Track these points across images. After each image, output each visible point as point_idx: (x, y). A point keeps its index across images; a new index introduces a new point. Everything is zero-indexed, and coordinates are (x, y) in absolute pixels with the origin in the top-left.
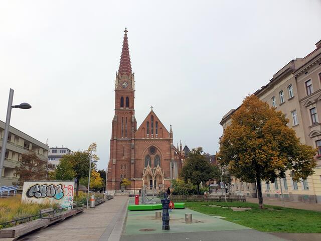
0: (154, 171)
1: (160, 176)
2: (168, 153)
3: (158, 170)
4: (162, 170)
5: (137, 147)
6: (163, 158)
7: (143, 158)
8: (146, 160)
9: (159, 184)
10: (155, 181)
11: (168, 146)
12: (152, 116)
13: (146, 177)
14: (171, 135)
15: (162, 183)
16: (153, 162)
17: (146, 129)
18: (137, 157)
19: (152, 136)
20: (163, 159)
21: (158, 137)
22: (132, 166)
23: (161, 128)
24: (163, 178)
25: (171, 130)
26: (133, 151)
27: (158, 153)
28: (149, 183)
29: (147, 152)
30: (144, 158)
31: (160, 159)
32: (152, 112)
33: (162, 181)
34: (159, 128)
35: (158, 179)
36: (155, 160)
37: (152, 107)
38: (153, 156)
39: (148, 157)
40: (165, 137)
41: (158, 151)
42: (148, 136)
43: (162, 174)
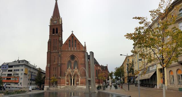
0: (73, 72)
1: (78, 76)
2: (83, 59)
3: (76, 71)
4: (79, 71)
5: (62, 56)
6: (80, 63)
7: (66, 63)
8: (68, 64)
9: (77, 81)
10: (74, 79)
11: (83, 55)
12: (72, 37)
13: (68, 75)
14: (85, 48)
15: (78, 81)
16: (73, 65)
17: (68, 45)
18: (62, 62)
19: (73, 49)
20: (80, 64)
22: (59, 68)
23: (78, 44)
24: (80, 77)
25: (85, 45)
26: (60, 58)
27: (76, 59)
28: (70, 81)
29: (69, 59)
30: (67, 63)
31: (77, 64)
32: (72, 34)
33: (79, 79)
34: (77, 44)
35: (76, 78)
37: (72, 31)
38: (73, 62)
39: (69, 62)
40: (81, 49)
41: (76, 58)
42: (70, 49)
43: (79, 74)
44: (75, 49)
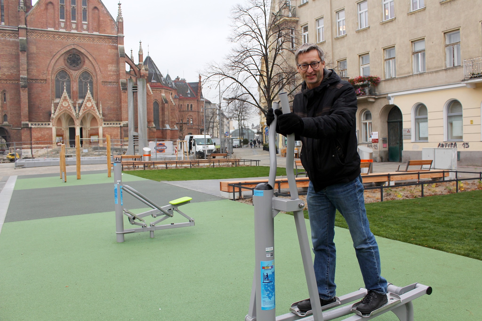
0: (80, 107)
1: (94, 119)
2: (112, 68)
3: (89, 105)
4: (97, 105)
5: (33, 49)
6: (100, 78)
7: (51, 77)
8: (57, 81)
9: (91, 135)
10: (81, 129)
11: (111, 51)
13: (59, 120)
14: (120, 25)
15: (97, 134)
16: (75, 87)
17: (58, 7)
18: (34, 73)
19: (74, 26)
20: (100, 81)
21: (88, 30)
22: (24, 95)
23: (96, 8)
25: (120, 14)
26: (23, 58)
27: (87, 66)
28: (67, 134)
29: (61, 64)
30: (54, 77)
31: (91, 83)
33: (97, 129)
34: (91, 7)
35: (88, 126)
36: (80, 82)
38: (75, 74)
39: (63, 74)
40: (104, 31)
41: (87, 61)
42: (63, 25)
43: (98, 114)
44: (85, 27)
